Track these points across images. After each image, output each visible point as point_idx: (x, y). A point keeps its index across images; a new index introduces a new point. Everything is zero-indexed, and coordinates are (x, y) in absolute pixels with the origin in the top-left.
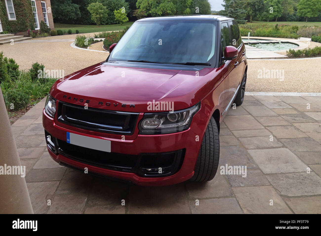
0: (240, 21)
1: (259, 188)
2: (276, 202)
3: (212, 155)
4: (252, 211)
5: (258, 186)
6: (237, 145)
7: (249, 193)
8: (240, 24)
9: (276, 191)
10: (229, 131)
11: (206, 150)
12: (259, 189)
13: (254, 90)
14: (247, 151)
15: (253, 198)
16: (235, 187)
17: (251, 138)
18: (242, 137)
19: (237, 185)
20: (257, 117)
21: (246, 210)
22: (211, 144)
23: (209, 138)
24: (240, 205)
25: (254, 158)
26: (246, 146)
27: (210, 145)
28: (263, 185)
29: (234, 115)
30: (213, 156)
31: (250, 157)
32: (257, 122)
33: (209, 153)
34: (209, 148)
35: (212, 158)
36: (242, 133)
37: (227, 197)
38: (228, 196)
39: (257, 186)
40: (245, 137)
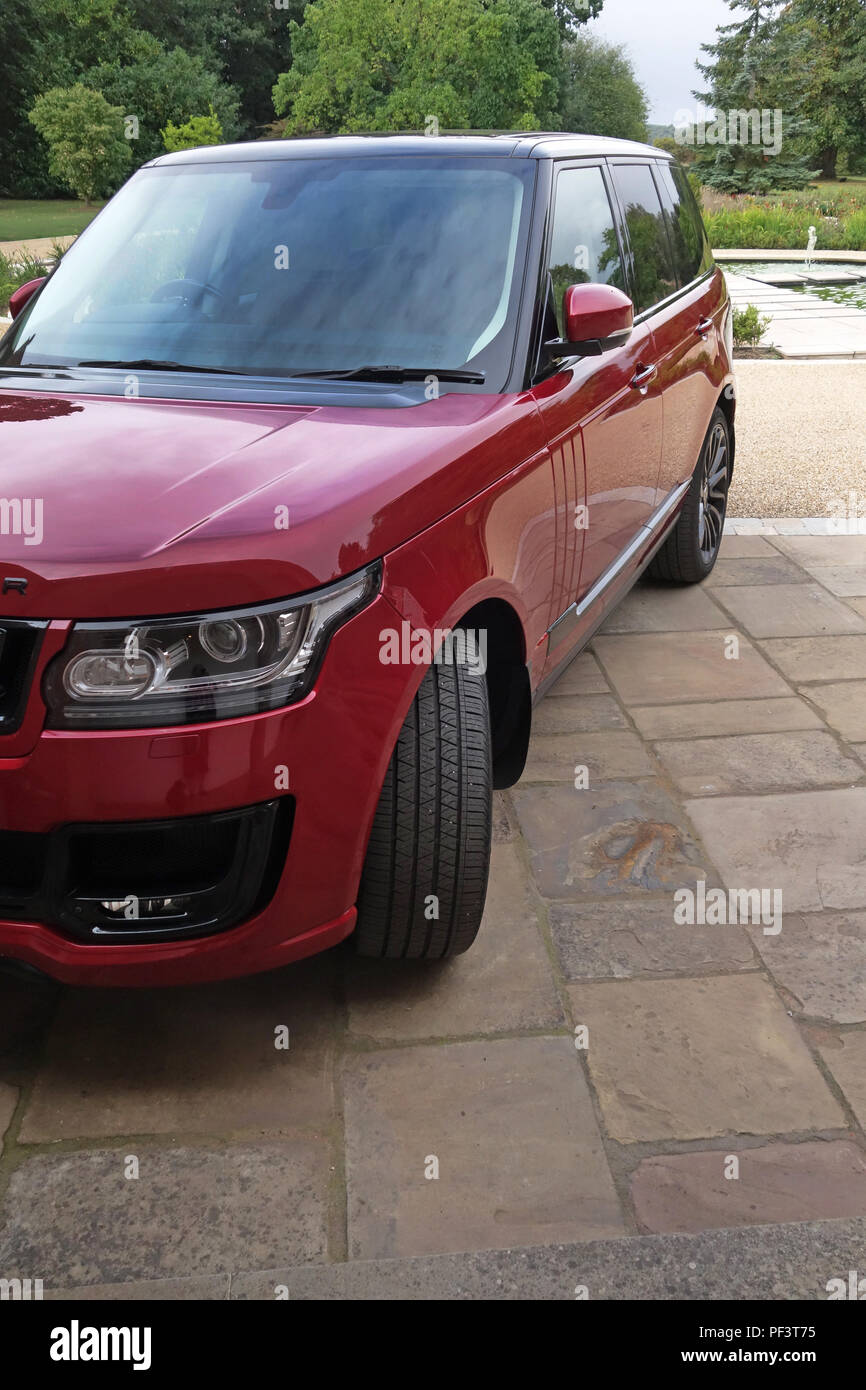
0: (782, 175)
1: (703, 988)
2: (767, 1053)
3: (450, 824)
4: (642, 1096)
5: (699, 976)
6: (638, 778)
7: (646, 1011)
8: (784, 189)
9: (781, 998)
10: (616, 708)
11: (418, 804)
12: (701, 991)
13: (780, 510)
14: (686, 803)
15: (661, 1033)
16: (584, 982)
17: (719, 740)
18: (672, 740)
19: (597, 970)
20: (770, 638)
21: (614, 1094)
22: (445, 771)
23: (434, 745)
24: (587, 1071)
25: (709, 840)
26: (685, 783)
27: (440, 775)
28: (721, 973)
29: (657, 632)
30: (454, 833)
31: (689, 836)
32: (763, 660)
33: (433, 816)
34: (432, 791)
35: (451, 842)
36: (675, 716)
37: (535, 1031)
38: (541, 1028)
39: (691, 976)
40: (689, 737)
